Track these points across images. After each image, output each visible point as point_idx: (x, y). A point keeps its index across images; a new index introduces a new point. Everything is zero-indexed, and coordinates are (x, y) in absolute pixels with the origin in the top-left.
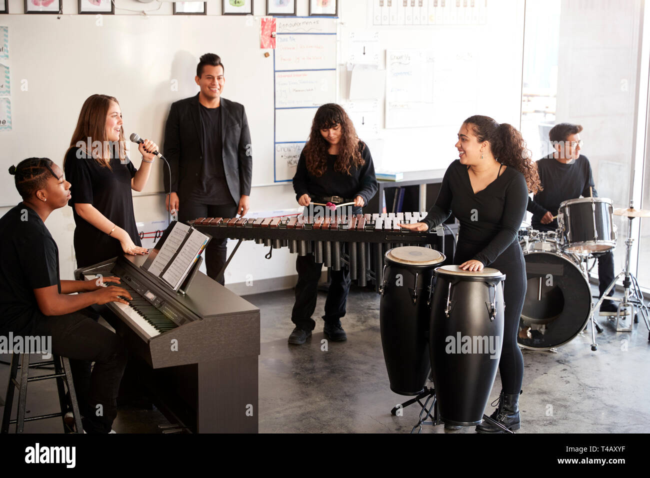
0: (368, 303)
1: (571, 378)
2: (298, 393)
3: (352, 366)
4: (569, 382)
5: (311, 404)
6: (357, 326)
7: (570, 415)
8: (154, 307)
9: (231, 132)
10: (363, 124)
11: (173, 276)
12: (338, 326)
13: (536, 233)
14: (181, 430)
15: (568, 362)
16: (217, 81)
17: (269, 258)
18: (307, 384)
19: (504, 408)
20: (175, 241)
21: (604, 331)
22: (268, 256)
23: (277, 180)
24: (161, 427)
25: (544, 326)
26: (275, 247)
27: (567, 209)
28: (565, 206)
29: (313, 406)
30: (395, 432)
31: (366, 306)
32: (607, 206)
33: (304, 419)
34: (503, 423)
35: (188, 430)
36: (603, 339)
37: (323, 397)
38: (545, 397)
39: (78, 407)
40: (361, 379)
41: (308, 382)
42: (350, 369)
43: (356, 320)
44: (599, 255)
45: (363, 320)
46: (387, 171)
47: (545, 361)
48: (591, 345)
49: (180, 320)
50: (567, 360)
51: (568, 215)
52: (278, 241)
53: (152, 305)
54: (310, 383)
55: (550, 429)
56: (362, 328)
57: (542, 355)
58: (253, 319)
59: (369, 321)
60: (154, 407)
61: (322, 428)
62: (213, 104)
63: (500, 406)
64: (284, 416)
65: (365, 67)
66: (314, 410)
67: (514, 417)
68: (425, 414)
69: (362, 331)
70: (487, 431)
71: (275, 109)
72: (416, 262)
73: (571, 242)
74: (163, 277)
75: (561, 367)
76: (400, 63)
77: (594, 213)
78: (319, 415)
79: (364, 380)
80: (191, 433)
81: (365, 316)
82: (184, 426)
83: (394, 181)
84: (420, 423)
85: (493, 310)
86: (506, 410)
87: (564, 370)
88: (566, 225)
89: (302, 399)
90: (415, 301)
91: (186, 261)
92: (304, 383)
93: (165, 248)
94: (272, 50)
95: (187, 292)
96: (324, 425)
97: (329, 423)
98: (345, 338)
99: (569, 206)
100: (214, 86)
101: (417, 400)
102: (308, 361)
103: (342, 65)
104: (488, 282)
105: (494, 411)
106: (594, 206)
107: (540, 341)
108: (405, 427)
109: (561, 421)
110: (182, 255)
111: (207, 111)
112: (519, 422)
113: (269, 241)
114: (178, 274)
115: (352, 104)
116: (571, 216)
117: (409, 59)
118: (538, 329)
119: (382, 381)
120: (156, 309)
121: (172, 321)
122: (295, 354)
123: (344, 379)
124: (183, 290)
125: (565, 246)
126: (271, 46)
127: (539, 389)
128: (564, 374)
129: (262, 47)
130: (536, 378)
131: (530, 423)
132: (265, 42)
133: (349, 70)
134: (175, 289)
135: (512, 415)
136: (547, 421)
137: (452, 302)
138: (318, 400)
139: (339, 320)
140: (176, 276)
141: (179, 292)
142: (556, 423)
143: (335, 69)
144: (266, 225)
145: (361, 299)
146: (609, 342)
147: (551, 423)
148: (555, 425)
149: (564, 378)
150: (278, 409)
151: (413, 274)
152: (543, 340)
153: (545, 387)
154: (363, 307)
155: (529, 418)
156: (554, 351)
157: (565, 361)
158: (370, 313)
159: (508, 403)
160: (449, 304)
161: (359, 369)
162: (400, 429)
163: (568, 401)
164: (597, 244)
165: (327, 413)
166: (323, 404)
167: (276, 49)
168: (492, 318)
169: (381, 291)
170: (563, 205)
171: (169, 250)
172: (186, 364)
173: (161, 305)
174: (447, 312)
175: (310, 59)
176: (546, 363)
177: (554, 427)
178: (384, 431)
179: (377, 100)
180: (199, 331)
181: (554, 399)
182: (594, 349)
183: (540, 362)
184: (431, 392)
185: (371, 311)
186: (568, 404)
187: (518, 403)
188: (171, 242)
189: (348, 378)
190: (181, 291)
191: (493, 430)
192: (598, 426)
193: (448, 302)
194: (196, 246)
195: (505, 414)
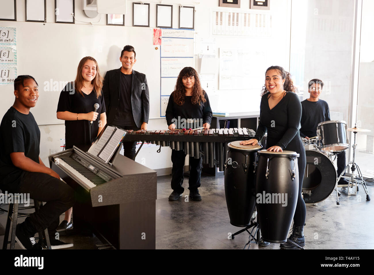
0: (211, 182)
1: (328, 219)
2: (176, 227)
3: (205, 213)
4: (327, 221)
5: (184, 233)
6: (206, 193)
7: (332, 238)
8: (94, 173)
9: (137, 87)
10: (207, 87)
11: (105, 155)
12: (197, 192)
13: (305, 140)
14: (109, 247)
15: (325, 210)
16: (129, 60)
17: (159, 152)
18: (181, 223)
19: (295, 234)
20: (107, 136)
21: (341, 195)
22: (159, 151)
23: (162, 116)
24: (98, 246)
25: (310, 191)
26: (163, 146)
27: (322, 127)
28: (321, 125)
29: (185, 234)
30: (233, 248)
31: (210, 183)
32: (344, 125)
33: (180, 241)
34: (295, 242)
35: (113, 247)
36: (341, 199)
37: (190, 230)
38: (316, 229)
39: (48, 233)
40: (211, 219)
41: (181, 221)
42: (204, 215)
43: (206, 190)
44: (338, 153)
45: (209, 190)
46: (221, 112)
47: (312, 210)
48: (336, 202)
49: (109, 179)
50: (324, 209)
51: (323, 130)
52: (164, 143)
53: (92, 172)
54: (182, 222)
55: (322, 246)
56: (209, 194)
57: (310, 207)
58: (153, 178)
59: (213, 190)
60: (94, 235)
61: (191, 246)
62: (128, 72)
63: (293, 233)
64: (169, 240)
65: (209, 56)
66: (186, 236)
67: (301, 239)
68: (251, 238)
69: (209, 195)
70: (286, 247)
71: (161, 77)
72: (246, 148)
73: (325, 145)
74: (99, 156)
75: (322, 213)
76: (227, 55)
77: (337, 129)
78: (188, 239)
79: (213, 220)
80: (116, 249)
81: (210, 188)
82: (111, 245)
83: (225, 116)
84: (249, 242)
85: (293, 174)
86: (297, 235)
87: (323, 215)
88: (321, 135)
89: (178, 231)
90: (246, 171)
91: (113, 146)
92: (179, 222)
93: (100, 141)
94: (160, 46)
95: (113, 163)
96: (192, 244)
97: (195, 244)
98: (201, 199)
99: (323, 125)
100: (128, 62)
101: (246, 229)
102: (181, 211)
103: (197, 55)
104: (290, 158)
105: (290, 236)
106: (337, 125)
107: (308, 200)
108: (239, 245)
109: (327, 242)
110: (110, 143)
111: (124, 76)
112: (304, 242)
113: (159, 142)
114: (107, 154)
115: (202, 76)
116: (324, 131)
117: (231, 53)
118: (307, 193)
119: (223, 221)
120: (95, 174)
121: (104, 180)
122: (173, 207)
123: (201, 220)
124: (111, 163)
125: (321, 147)
126: (159, 44)
127: (312, 225)
128: (324, 217)
129: (154, 44)
130: (309, 219)
131: (310, 243)
132: (156, 42)
133: (200, 58)
134: (106, 162)
135: (301, 238)
136: (319, 242)
137: (269, 170)
138: (188, 231)
139: (197, 188)
140: (107, 155)
141: (108, 164)
142: (325, 243)
143: (193, 57)
144: (158, 133)
145: (207, 180)
146: (345, 201)
147: (322, 243)
148: (325, 244)
149: (324, 219)
150: (165, 236)
151: (245, 155)
152: (310, 199)
153: (315, 224)
154: (209, 184)
155: (309, 240)
156: (316, 205)
157: (323, 210)
158: (213, 186)
159: (298, 231)
160: (268, 171)
161: (209, 215)
162: (236, 247)
163: (329, 231)
164: (339, 145)
165: (193, 238)
166: (190, 233)
167: (161, 46)
168: (293, 179)
169: (225, 166)
170: (319, 125)
171: (102, 142)
172: (112, 204)
173: (98, 172)
174: (266, 175)
175: (180, 51)
176: (313, 211)
177: (324, 245)
178: (227, 248)
179: (214, 74)
180: (120, 185)
181: (321, 230)
182: (338, 204)
183: (309, 211)
184: (255, 224)
185: (213, 185)
186: (330, 232)
187: (303, 231)
188: (104, 137)
189: (204, 219)
190: (109, 163)
191: (290, 247)
192: (349, 244)
193: (267, 170)
194: (119, 137)
195: (296, 237)
